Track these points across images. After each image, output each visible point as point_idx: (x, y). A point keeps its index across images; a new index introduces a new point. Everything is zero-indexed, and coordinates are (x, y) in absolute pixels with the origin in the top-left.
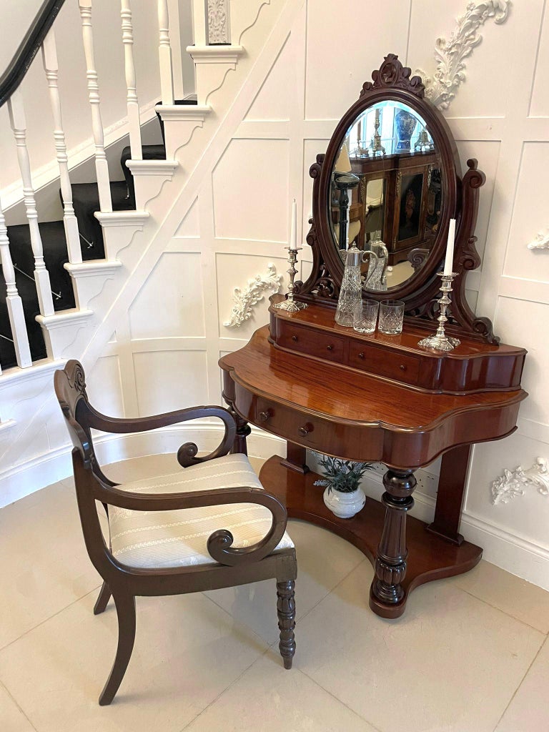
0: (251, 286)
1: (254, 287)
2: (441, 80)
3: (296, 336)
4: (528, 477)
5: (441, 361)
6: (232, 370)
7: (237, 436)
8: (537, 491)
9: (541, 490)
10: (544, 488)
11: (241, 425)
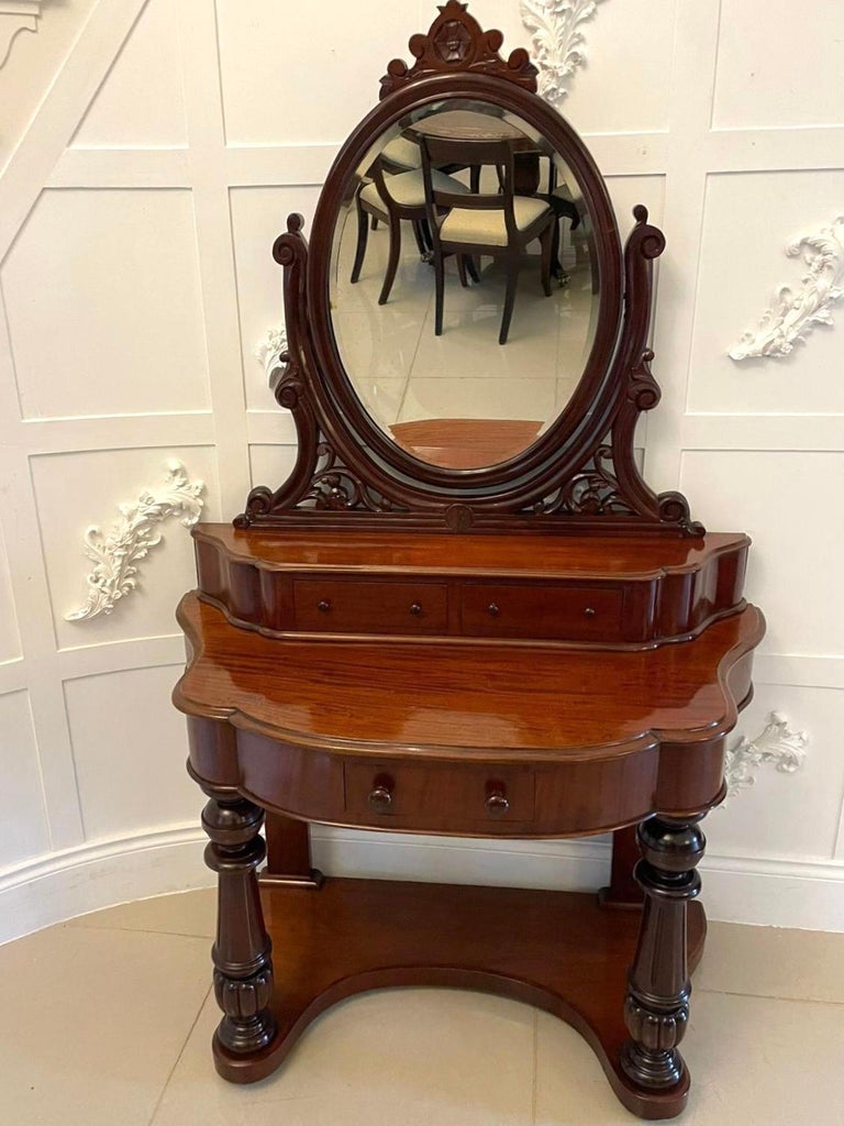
0: (130, 518)
1: (140, 518)
2: (545, 62)
3: (328, 601)
4: (765, 751)
5: (654, 585)
6: (233, 714)
7: (236, 869)
8: (778, 770)
9: (785, 766)
10: (791, 761)
11: (248, 840)
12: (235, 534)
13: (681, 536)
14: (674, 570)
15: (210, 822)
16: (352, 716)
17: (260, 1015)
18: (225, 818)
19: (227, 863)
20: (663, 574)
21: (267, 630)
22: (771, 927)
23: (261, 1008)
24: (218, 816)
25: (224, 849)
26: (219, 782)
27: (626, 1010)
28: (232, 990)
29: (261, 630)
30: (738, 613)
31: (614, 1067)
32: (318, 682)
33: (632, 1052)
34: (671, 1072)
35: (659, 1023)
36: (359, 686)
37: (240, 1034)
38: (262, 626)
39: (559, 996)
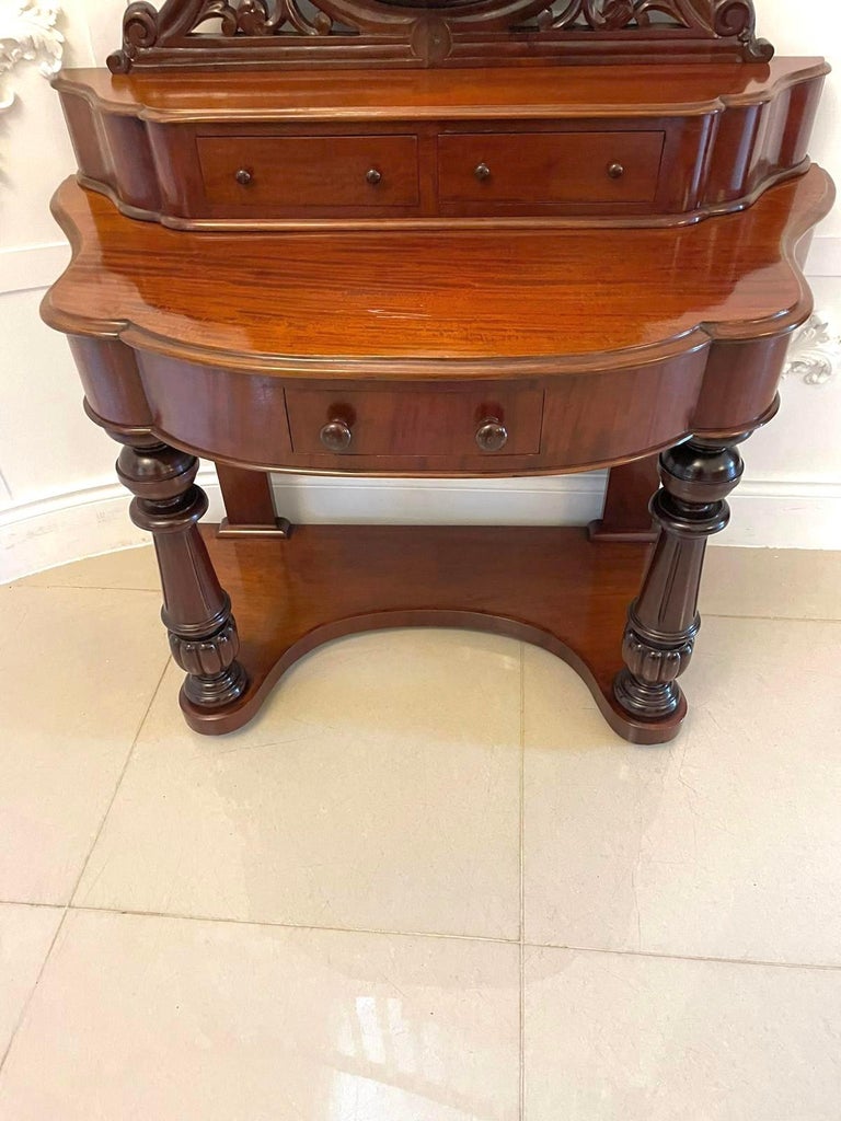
3: (250, 170)
4: (795, 360)
5: (707, 122)
6: (124, 329)
7: (171, 526)
8: (806, 382)
9: (815, 377)
10: (823, 369)
11: (181, 491)
12: (113, 80)
13: (739, 60)
14: (735, 101)
15: (128, 473)
16: (290, 325)
17: (228, 672)
18: (145, 468)
19: (160, 520)
20: (722, 106)
21: (171, 219)
22: (767, 548)
23: (226, 664)
24: (136, 466)
25: (153, 504)
26: (128, 422)
27: (625, 646)
28: (190, 651)
29: (163, 220)
30: (799, 176)
31: (606, 697)
32: (241, 283)
33: (628, 683)
34: (669, 701)
35: (663, 658)
36: (300, 286)
37: (208, 689)
38: (163, 214)
39: (547, 631)
